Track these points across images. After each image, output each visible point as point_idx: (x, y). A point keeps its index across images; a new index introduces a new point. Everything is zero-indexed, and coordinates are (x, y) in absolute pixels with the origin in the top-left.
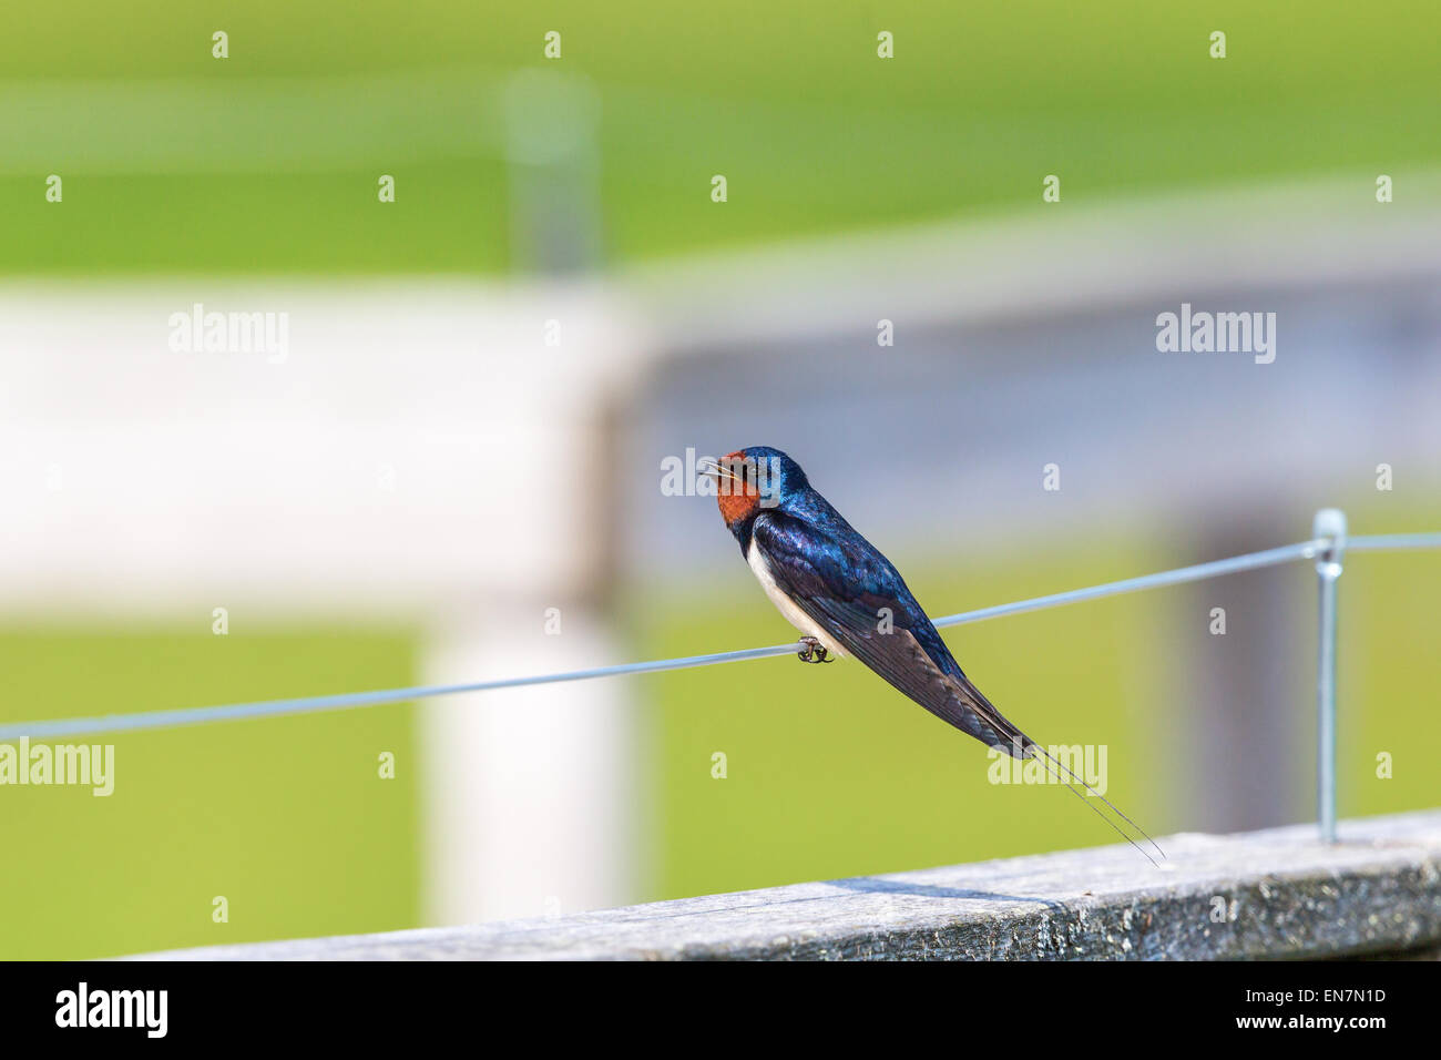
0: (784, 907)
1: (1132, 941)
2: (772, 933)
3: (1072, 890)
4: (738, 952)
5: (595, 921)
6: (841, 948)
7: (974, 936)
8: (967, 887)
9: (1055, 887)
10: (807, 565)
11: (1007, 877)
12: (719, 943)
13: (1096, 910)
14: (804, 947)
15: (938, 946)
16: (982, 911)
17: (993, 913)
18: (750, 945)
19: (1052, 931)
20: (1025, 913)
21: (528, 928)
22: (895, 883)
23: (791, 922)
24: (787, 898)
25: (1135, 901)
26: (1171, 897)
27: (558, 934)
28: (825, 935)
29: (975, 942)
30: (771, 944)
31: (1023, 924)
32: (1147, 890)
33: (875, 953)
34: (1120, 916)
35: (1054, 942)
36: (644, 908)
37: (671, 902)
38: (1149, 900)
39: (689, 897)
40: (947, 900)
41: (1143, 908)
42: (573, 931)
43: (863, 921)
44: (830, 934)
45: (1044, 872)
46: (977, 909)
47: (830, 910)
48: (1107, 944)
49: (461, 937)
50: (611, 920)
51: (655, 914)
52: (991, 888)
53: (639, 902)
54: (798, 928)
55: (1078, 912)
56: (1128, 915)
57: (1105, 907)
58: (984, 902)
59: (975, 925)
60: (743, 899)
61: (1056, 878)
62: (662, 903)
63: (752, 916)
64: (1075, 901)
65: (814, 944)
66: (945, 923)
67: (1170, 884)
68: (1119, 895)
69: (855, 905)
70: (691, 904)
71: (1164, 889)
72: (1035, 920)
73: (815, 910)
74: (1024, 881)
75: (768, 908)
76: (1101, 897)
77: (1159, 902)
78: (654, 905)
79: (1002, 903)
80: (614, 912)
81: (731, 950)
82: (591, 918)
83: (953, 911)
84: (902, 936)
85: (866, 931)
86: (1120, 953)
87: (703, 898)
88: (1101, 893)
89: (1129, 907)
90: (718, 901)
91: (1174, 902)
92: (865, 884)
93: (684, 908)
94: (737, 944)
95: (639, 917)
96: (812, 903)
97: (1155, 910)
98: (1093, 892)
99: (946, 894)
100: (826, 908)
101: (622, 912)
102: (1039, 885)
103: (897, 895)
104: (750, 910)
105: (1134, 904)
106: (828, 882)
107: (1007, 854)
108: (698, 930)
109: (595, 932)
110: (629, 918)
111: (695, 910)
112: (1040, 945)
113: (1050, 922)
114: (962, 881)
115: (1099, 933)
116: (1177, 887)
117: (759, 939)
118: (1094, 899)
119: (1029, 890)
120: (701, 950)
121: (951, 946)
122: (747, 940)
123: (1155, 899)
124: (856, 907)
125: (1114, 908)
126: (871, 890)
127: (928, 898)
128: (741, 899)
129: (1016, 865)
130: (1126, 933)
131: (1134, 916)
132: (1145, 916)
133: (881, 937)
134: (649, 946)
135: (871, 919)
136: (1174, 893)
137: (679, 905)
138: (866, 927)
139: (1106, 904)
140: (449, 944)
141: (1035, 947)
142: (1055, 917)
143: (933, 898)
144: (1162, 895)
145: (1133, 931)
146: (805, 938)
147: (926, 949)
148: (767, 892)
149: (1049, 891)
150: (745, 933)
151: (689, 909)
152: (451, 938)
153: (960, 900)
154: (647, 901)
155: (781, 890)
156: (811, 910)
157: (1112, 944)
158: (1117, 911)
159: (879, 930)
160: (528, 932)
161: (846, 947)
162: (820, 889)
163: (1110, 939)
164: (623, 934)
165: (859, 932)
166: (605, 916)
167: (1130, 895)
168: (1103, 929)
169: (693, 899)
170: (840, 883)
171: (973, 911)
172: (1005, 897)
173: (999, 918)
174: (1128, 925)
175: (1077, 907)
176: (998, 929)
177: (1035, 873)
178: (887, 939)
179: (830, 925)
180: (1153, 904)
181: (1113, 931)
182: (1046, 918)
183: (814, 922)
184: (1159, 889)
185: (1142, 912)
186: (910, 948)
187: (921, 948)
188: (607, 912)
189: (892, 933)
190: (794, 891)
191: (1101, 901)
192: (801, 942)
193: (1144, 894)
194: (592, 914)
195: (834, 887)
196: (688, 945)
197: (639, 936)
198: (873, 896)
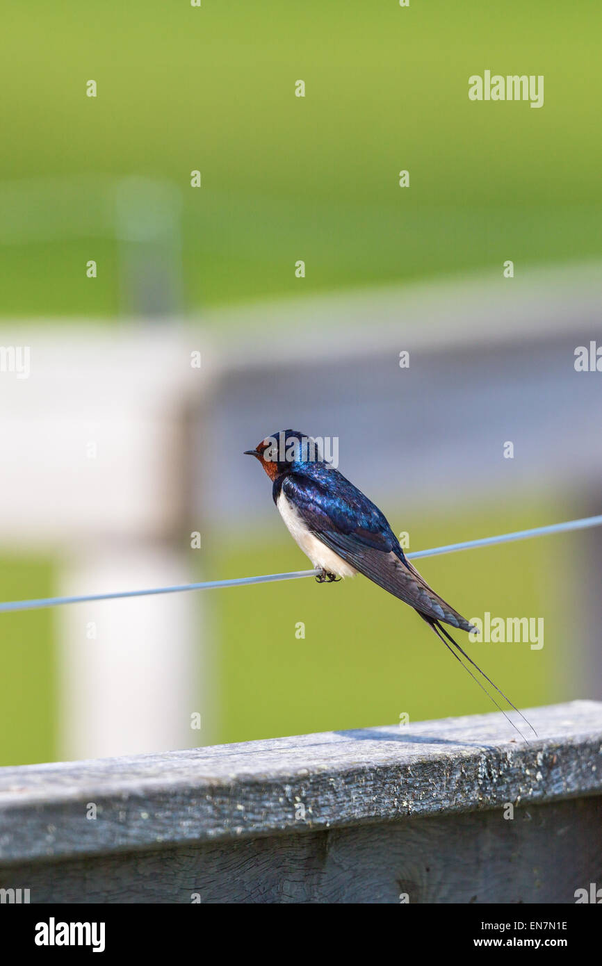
0: (305, 749)
1: (542, 773)
2: (297, 767)
3: (501, 739)
4: (273, 780)
5: (176, 758)
6: (344, 777)
7: (435, 769)
8: (431, 735)
9: (490, 736)
10: (319, 510)
11: (457, 729)
12: (260, 773)
13: (518, 753)
14: (319, 776)
15: (410, 776)
16: (440, 752)
17: (448, 754)
18: (282, 775)
19: (488, 767)
20: (469, 754)
21: (130, 762)
22: (380, 733)
23: (309, 760)
24: (307, 743)
25: (545, 746)
26: (569, 744)
27: (150, 766)
28: (333, 768)
29: (435, 774)
30: (296, 774)
31: (468, 761)
32: (554, 739)
33: (367, 780)
34: (535, 757)
35: (490, 774)
36: (209, 749)
37: (228, 745)
38: (555, 746)
39: (239, 742)
40: (417, 745)
41: (550, 751)
42: (161, 764)
43: (359, 758)
44: (336, 767)
45: (483, 726)
46: (437, 751)
47: (336, 751)
48: (525, 776)
49: (84, 768)
50: (186, 757)
51: (217, 753)
52: (447, 737)
53: (206, 745)
54: (315, 763)
55: (506, 754)
56: (540, 756)
57: (524, 750)
58: (442, 746)
59: (435, 762)
60: (277, 743)
61: (492, 731)
62: (222, 746)
63: (282, 755)
64: (504, 746)
65: (325, 774)
66: (415, 761)
67: (569, 735)
68: (534, 742)
69: (354, 748)
70: (241, 747)
71: (565, 738)
72: (477, 759)
73: (327, 751)
74: (469, 732)
75: (294, 750)
76: (521, 744)
77: (561, 747)
78: (216, 747)
79: (454, 747)
80: (189, 752)
81: (269, 778)
82: (173, 755)
83: (420, 752)
84: (386, 769)
85: (361, 766)
86: (535, 782)
87: (250, 742)
89: (541, 750)
90: (260, 745)
91: (571, 747)
92: (360, 733)
93: (237, 749)
94: (273, 774)
95: (206, 755)
96: (323, 747)
97: (559, 752)
98: (516, 740)
99: (415, 740)
100: (333, 750)
101: (194, 752)
102: (479, 735)
103: (382, 741)
104: (282, 751)
105: (544, 748)
106: (336, 732)
107: (458, 713)
108: (245, 765)
109: (176, 766)
110: (199, 756)
111: (244, 750)
112: (480, 776)
113: (487, 760)
114: (427, 732)
115: (520, 768)
116: (573, 737)
117: (288, 771)
118: (517, 745)
119: (472, 738)
120: (249, 778)
121: (419, 776)
122: (280, 771)
123: (559, 745)
125: (530, 751)
126: (364, 738)
127: (404, 743)
128: (276, 744)
129: (463, 721)
130: (539, 768)
131: (544, 756)
132: (551, 757)
133: (371, 770)
134: (212, 775)
135: (364, 758)
136: (571, 741)
137: (234, 748)
138: (361, 763)
139: (525, 748)
140: (76, 772)
141: (477, 778)
142: (490, 757)
143: (407, 743)
144: (563, 742)
145: (543, 766)
146: (319, 770)
147: (402, 778)
148: (293, 739)
149: (486, 739)
150: (279, 766)
151: (240, 750)
152: (78, 769)
153: (425, 745)
154: (211, 744)
155: (303, 738)
156: (324, 751)
157: (529, 776)
158: (532, 753)
159: (370, 765)
160: (130, 765)
161: (348, 776)
162: (330, 736)
163: (528, 772)
164: (194, 767)
165: (356, 766)
166: (183, 754)
167: (542, 742)
168: (523, 765)
169: (243, 743)
170: (343, 733)
171: (434, 753)
172: (456, 742)
173: (452, 757)
174: (540, 763)
175: (505, 750)
176: (451, 765)
177: (476, 727)
178: (375, 771)
179: (337, 761)
180: (558, 748)
181: (530, 767)
182: (484, 757)
183: (325, 759)
184: (561, 739)
185: (550, 754)
186: (391, 777)
187: (399, 778)
188: (184, 752)
189: (379, 767)
190: (312, 738)
191: (522, 746)
192: (317, 772)
193: (551, 742)
194: (172, 753)
195: (339, 736)
196: (239, 775)
197: (205, 768)
198: (366, 741)
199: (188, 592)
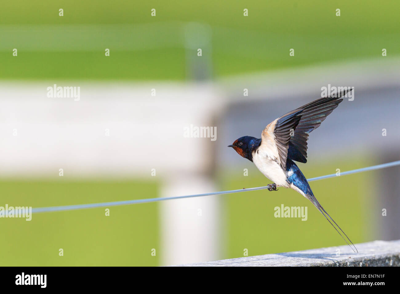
0: (263, 261)
3: (345, 257)
13: (352, 262)
16: (320, 262)
17: (323, 263)
20: (332, 263)
22: (294, 254)
24: (264, 258)
25: (363, 260)
26: (373, 259)
31: (331, 266)
32: (367, 257)
37: (231, 259)
38: (367, 259)
39: (236, 258)
40: (310, 259)
41: (365, 262)
43: (286, 265)
45: (337, 251)
50: (214, 264)
51: (226, 263)
53: (222, 259)
55: (347, 263)
56: (361, 263)
57: (354, 261)
58: (320, 260)
60: (252, 258)
62: (229, 260)
63: (254, 263)
64: (346, 260)
66: (309, 266)
67: (373, 255)
68: (359, 258)
69: (283, 261)
71: (371, 256)
72: (335, 265)
73: (272, 262)
75: (258, 261)
76: (353, 259)
77: (370, 260)
78: (226, 260)
80: (215, 262)
83: (311, 262)
87: (240, 258)
88: (353, 257)
89: (361, 261)
90: (244, 259)
91: (374, 260)
92: (287, 254)
93: (235, 261)
95: (222, 263)
96: (271, 260)
97: (369, 262)
98: (351, 257)
100: (275, 261)
101: (217, 262)
102: (336, 255)
103: (295, 258)
104: (253, 262)
105: (363, 261)
110: (219, 264)
111: (238, 262)
116: (375, 256)
118: (352, 259)
123: (369, 259)
124: (284, 261)
125: (357, 262)
126: (288, 256)
127: (304, 259)
129: (330, 249)
131: (363, 264)
132: (366, 264)
136: (374, 258)
137: (233, 260)
139: (355, 260)
142: (340, 264)
143: (306, 258)
144: (371, 258)
148: (258, 257)
151: (236, 261)
153: (313, 259)
154: (224, 259)
155: (262, 256)
156: (271, 262)
158: (358, 263)
162: (274, 256)
166: (212, 263)
167: (362, 258)
169: (237, 259)
170: (279, 254)
171: (317, 262)
175: (347, 261)
180: (368, 260)
182: (338, 264)
184: (370, 256)
185: (365, 263)
188: (213, 262)
190: (266, 256)
191: (354, 260)
193: (366, 258)
194: (208, 262)
195: (277, 255)
198: (289, 258)
199: (214, 195)
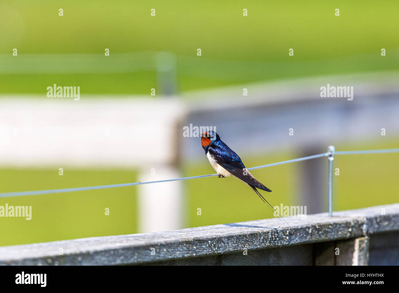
0: (215, 230)
1: (289, 237)
2: (212, 235)
3: (276, 226)
4: (205, 239)
5: (175, 232)
6: (227, 238)
7: (255, 236)
8: (254, 225)
9: (272, 225)
10: (220, 157)
11: (262, 223)
12: (201, 237)
13: (281, 230)
14: (219, 238)
15: (247, 238)
17: (259, 231)
19: (272, 235)
20: (266, 231)
21: (160, 234)
22: (238, 225)
23: (216, 233)
24: (215, 228)
27: (167, 235)
28: (223, 235)
29: (255, 237)
30: (212, 237)
31: (266, 233)
32: (292, 226)
33: (234, 239)
34: (286, 232)
35: (272, 237)
36: (185, 229)
38: (292, 228)
40: (249, 228)
41: (291, 230)
42: (170, 234)
44: (225, 235)
45: (270, 222)
46: (256, 230)
47: (224, 230)
48: (283, 238)
49: (146, 236)
50: (178, 232)
52: (259, 226)
54: (218, 234)
56: (288, 232)
57: (283, 230)
58: (257, 228)
59: (255, 234)
60: (206, 228)
61: (273, 224)
62: (189, 229)
64: (277, 229)
65: (221, 237)
66: (249, 233)
67: (297, 225)
68: (286, 227)
69: (230, 229)
70: (195, 229)
72: (268, 232)
73: (222, 230)
74: (266, 224)
75: (211, 230)
76: (282, 228)
77: (294, 229)
78: (187, 229)
79: (261, 229)
80: (179, 230)
81: (204, 238)
82: (174, 232)
83: (251, 231)
84: (240, 236)
85: (232, 235)
86: (286, 240)
87: (198, 227)
89: (288, 230)
90: (201, 228)
91: (298, 229)
92: (232, 225)
94: (205, 237)
95: (184, 231)
96: (220, 229)
97: (294, 231)
98: (281, 227)
101: (180, 230)
102: (269, 225)
103: (239, 227)
104: (208, 230)
106: (224, 224)
107: (262, 218)
108: (196, 234)
109: (175, 235)
110: (182, 232)
112: (269, 238)
113: (271, 233)
114: (253, 224)
115: (282, 235)
117: (210, 236)
119: (267, 226)
120: (197, 239)
121: (250, 238)
122: (207, 236)
125: (285, 230)
127: (246, 228)
128: (205, 228)
129: (264, 221)
130: (287, 235)
131: (289, 232)
132: (291, 232)
133: (235, 236)
134: (186, 237)
135: (233, 232)
136: (298, 227)
137: (192, 229)
138: (232, 234)
141: (268, 238)
142: (272, 232)
144: (295, 227)
145: (289, 235)
146: (219, 236)
147: (245, 238)
149: (271, 226)
150: (207, 235)
151: (195, 230)
152: (144, 236)
153: (252, 228)
154: (186, 228)
155: (214, 226)
159: (235, 234)
160: (161, 234)
161: (228, 238)
162: (222, 226)
163: (284, 237)
164: (180, 235)
167: (288, 227)
168: (283, 234)
170: (227, 224)
172: (262, 227)
173: (261, 232)
174: (288, 234)
176: (260, 234)
177: (268, 223)
178: (237, 236)
179: (225, 233)
181: (285, 235)
182: (270, 232)
183: (221, 233)
186: (241, 238)
187: (244, 238)
188: (177, 230)
189: (238, 235)
190: (217, 226)
192: (218, 237)
196: (194, 237)
197: (184, 235)
198: (234, 227)
